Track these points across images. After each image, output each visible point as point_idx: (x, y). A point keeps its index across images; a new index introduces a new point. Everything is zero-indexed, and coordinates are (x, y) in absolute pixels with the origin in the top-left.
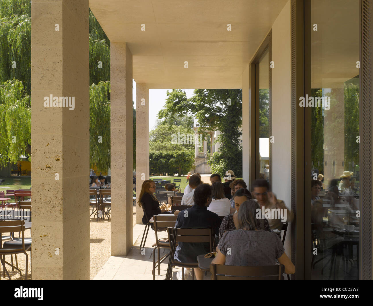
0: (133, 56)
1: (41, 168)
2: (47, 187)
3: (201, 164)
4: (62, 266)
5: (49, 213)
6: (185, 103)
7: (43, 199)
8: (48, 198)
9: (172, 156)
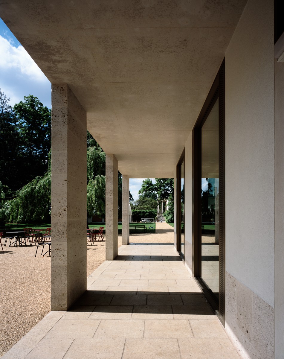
0: (118, 161)
1: (56, 214)
2: (59, 224)
3: (160, 217)
4: (67, 265)
5: (60, 238)
6: (151, 187)
7: (57, 230)
8: (60, 230)
9: (146, 212)
